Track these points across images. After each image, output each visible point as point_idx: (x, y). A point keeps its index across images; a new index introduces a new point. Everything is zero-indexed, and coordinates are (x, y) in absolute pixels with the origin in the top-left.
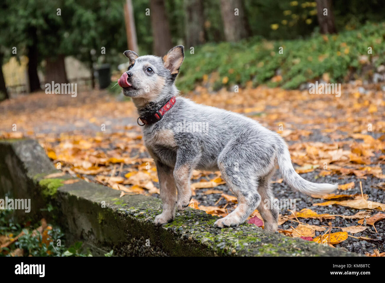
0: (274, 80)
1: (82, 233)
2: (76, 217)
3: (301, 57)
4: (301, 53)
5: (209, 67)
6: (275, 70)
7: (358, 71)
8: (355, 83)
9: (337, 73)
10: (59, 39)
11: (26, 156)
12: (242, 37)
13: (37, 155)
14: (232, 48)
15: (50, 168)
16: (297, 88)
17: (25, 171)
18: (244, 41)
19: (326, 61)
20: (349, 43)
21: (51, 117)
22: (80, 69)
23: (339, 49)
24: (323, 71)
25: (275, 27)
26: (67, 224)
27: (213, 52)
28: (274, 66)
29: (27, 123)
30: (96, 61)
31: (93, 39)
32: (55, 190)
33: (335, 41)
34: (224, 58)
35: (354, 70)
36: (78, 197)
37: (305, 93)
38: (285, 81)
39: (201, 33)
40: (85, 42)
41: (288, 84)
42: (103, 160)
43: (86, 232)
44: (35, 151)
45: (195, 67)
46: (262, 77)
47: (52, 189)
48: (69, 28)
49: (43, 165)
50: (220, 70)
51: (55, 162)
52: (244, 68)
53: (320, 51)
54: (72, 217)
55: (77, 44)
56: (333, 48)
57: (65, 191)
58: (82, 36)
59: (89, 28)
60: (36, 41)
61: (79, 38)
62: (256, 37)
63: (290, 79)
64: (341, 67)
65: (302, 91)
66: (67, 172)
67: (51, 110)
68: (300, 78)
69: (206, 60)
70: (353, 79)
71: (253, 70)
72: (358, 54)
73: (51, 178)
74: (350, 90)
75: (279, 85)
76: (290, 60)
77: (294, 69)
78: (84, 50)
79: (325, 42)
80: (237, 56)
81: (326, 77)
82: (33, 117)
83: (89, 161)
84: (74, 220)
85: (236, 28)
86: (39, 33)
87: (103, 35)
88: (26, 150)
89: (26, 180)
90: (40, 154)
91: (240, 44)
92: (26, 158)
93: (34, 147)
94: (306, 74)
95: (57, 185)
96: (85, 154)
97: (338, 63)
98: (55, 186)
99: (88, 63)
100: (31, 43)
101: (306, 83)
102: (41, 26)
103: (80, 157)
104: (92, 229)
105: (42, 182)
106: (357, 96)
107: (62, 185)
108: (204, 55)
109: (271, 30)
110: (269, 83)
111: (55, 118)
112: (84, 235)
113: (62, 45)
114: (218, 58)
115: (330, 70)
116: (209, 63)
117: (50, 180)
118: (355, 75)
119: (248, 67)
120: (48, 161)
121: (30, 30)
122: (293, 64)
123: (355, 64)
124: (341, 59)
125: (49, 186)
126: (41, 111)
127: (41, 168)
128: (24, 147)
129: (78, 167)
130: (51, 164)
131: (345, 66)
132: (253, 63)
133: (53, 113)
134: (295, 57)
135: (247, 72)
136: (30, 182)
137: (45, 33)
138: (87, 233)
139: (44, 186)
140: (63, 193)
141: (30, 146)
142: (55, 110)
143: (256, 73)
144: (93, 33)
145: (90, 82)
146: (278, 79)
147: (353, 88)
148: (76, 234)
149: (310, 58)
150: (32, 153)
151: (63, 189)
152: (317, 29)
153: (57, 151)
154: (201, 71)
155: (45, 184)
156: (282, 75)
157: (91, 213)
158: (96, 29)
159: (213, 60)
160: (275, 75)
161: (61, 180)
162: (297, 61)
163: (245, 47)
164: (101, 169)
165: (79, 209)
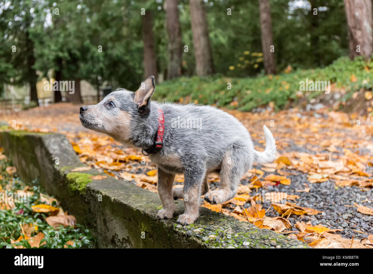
0: (232, 104)
1: (114, 237)
2: (107, 219)
3: (252, 89)
4: (252, 87)
5: (185, 93)
6: (233, 97)
7: (296, 101)
8: (294, 110)
9: (280, 102)
10: (78, 67)
11: (54, 148)
12: (208, 73)
13: (64, 148)
14: (201, 80)
15: (76, 162)
16: (250, 111)
17: (53, 162)
18: (210, 76)
19: (271, 93)
20: (289, 82)
21: (69, 120)
22: (90, 89)
23: (281, 85)
24: (269, 100)
25: (232, 68)
26: (96, 222)
27: (188, 82)
28: (232, 95)
29: (52, 123)
30: (101, 85)
31: (101, 69)
32: (83, 186)
33: (277, 80)
34: (196, 87)
35: (292, 100)
36: (113, 198)
37: (256, 115)
38: (240, 106)
39: (179, 69)
40: (95, 70)
41: (243, 108)
42: (122, 157)
43: (120, 237)
44: (63, 144)
45: (174, 92)
46: (224, 101)
47: (80, 184)
48: (85, 60)
49: (70, 158)
50: (192, 95)
51: (80, 155)
52: (210, 95)
53: (266, 86)
54: (102, 218)
55: (89, 72)
56: (276, 84)
57: (96, 189)
58: (94, 66)
59: (99, 61)
60: (61, 68)
61: (91, 68)
62: (218, 74)
63: (244, 104)
64: (282, 98)
65: (253, 113)
66: (92, 166)
67: (69, 115)
68: (252, 104)
69: (183, 87)
70: (292, 107)
71: (217, 97)
72: (295, 90)
73: (78, 172)
74: (290, 115)
75: (235, 108)
76: (244, 91)
77: (247, 98)
78: (93, 76)
79: (270, 80)
80: (205, 86)
81: (272, 104)
82: (56, 119)
83: (111, 157)
84: (105, 221)
85: (205, 67)
86: (64, 63)
87: (108, 67)
88: (54, 143)
89: (53, 171)
90: (67, 147)
91: (207, 78)
92: (54, 150)
93: (62, 141)
94: (257, 102)
95: (86, 180)
96: (104, 149)
97: (280, 95)
98: (83, 181)
99: (96, 86)
100: (57, 69)
101: (256, 108)
102: (66, 58)
103: (100, 152)
104: (128, 237)
105: (69, 176)
106: (296, 119)
107: (91, 180)
108: (181, 84)
109: (229, 70)
110: (228, 106)
111: (72, 121)
112: (116, 240)
113: (79, 72)
114: (191, 86)
115: (275, 100)
116: (184, 90)
117: (77, 174)
118: (293, 104)
119: (213, 94)
120: (75, 154)
121: (58, 60)
122: (246, 94)
123: (293, 96)
124: (283, 92)
125: (77, 181)
126: (61, 116)
127: (68, 161)
128: (53, 140)
129: (102, 162)
130: (77, 157)
131: (286, 98)
132: (217, 92)
133: (71, 118)
134: (247, 89)
135: (212, 98)
136: (57, 173)
137: (68, 62)
138: (121, 240)
139: (71, 179)
140: (93, 191)
141: (59, 139)
142: (72, 115)
143: (219, 99)
144: (101, 65)
145: (96, 98)
146: (235, 103)
147: (292, 113)
148: (106, 237)
149: (259, 91)
150: (60, 146)
151: (93, 186)
152: (263, 71)
153: (80, 145)
154: (179, 95)
155: (72, 177)
156: (238, 101)
157: (130, 220)
158: (103, 62)
159: (188, 88)
160: (232, 101)
161: (89, 175)
162: (249, 92)
163: (211, 80)
164: (123, 165)
165: (113, 212)
